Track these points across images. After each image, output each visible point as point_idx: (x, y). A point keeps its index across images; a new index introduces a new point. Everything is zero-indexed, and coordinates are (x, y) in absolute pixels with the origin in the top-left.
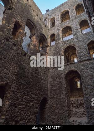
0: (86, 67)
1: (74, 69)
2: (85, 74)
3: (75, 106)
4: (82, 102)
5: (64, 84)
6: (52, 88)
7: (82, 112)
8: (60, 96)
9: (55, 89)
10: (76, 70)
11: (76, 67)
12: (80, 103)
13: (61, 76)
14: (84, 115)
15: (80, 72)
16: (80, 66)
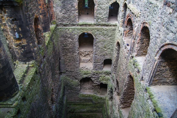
0: (101, 32)
1: (89, 32)
2: (99, 39)
3: (83, 55)
4: (89, 53)
5: (77, 45)
6: (64, 47)
7: (89, 60)
8: (73, 54)
9: (67, 48)
10: (91, 33)
11: (92, 31)
12: (87, 53)
13: (74, 37)
14: (89, 62)
15: (94, 36)
16: (96, 30)
